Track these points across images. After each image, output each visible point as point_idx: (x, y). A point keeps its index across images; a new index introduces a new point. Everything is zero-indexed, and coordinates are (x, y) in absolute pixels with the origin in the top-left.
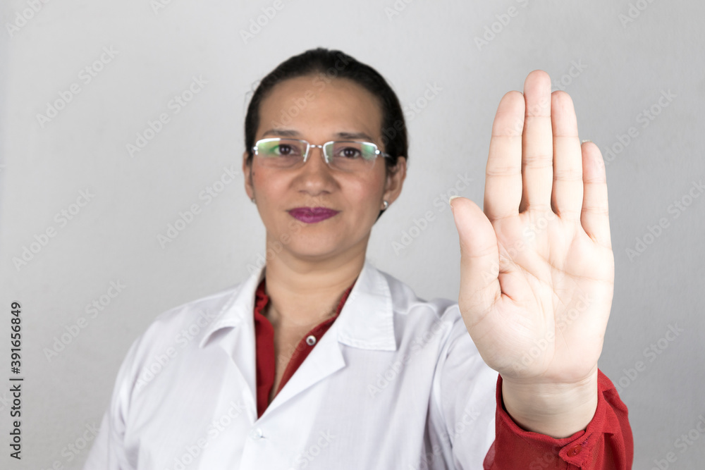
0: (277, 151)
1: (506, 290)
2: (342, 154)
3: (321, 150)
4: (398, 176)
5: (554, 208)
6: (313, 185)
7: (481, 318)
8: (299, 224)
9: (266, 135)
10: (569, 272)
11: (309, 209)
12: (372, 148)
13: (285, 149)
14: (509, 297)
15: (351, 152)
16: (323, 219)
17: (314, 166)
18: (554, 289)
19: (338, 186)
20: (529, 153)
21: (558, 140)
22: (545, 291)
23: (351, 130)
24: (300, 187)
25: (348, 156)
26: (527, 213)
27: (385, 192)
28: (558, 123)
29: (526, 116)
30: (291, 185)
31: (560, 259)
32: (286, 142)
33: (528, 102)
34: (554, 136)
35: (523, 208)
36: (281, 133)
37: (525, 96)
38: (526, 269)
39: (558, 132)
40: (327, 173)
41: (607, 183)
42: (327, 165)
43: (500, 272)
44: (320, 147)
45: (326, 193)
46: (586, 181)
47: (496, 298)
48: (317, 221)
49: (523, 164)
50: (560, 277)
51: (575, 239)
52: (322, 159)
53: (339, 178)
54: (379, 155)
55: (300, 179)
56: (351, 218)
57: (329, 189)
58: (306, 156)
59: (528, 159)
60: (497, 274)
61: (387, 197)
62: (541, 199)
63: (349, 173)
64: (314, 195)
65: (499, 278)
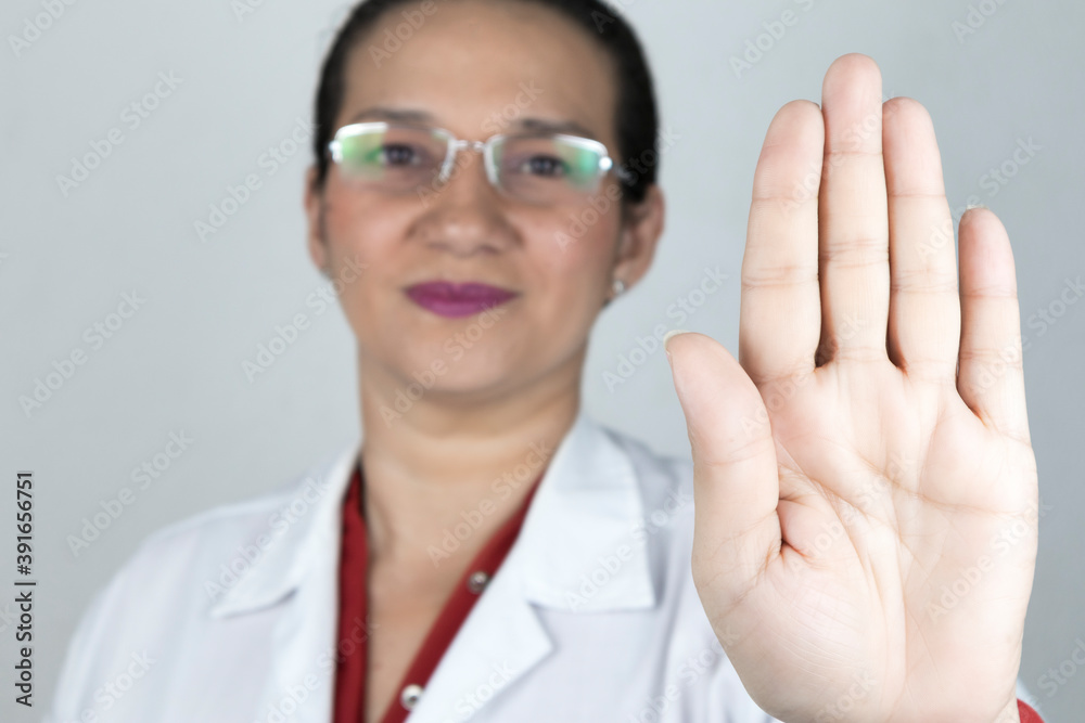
0: (382, 158)
1: (793, 538)
2: (527, 168)
3: (481, 157)
4: (645, 228)
5: (895, 356)
6: (464, 232)
7: (738, 601)
8: (427, 318)
9: (360, 118)
10: (929, 496)
11: (448, 286)
12: (594, 155)
13: (398, 153)
14: (796, 551)
15: (548, 166)
16: (479, 309)
17: (464, 191)
18: (900, 533)
19: (517, 238)
20: (836, 233)
21: (899, 205)
22: (880, 540)
23: (549, 115)
24: (433, 235)
25: (540, 172)
26: (831, 367)
27: (616, 260)
28: (897, 167)
29: (826, 153)
30: (411, 232)
31: (910, 467)
32: (403, 136)
33: (831, 122)
34: (890, 195)
35: (824, 355)
36: (391, 117)
37: (824, 113)
38: (833, 491)
39: (898, 187)
40: (495, 207)
41: (1018, 298)
42: (492, 189)
43: (782, 498)
44: (478, 145)
45: (489, 250)
46: (966, 294)
47: (768, 557)
48: (465, 314)
49: (823, 260)
50: (912, 507)
51: (941, 422)
52: (483, 175)
53: (518, 219)
54: (610, 172)
55: (433, 218)
56: (543, 306)
57: (498, 242)
58: (446, 168)
59: (832, 248)
60: (774, 502)
61: (622, 271)
62: (862, 334)
63: (543, 207)
64: (463, 255)
65: (778, 510)
